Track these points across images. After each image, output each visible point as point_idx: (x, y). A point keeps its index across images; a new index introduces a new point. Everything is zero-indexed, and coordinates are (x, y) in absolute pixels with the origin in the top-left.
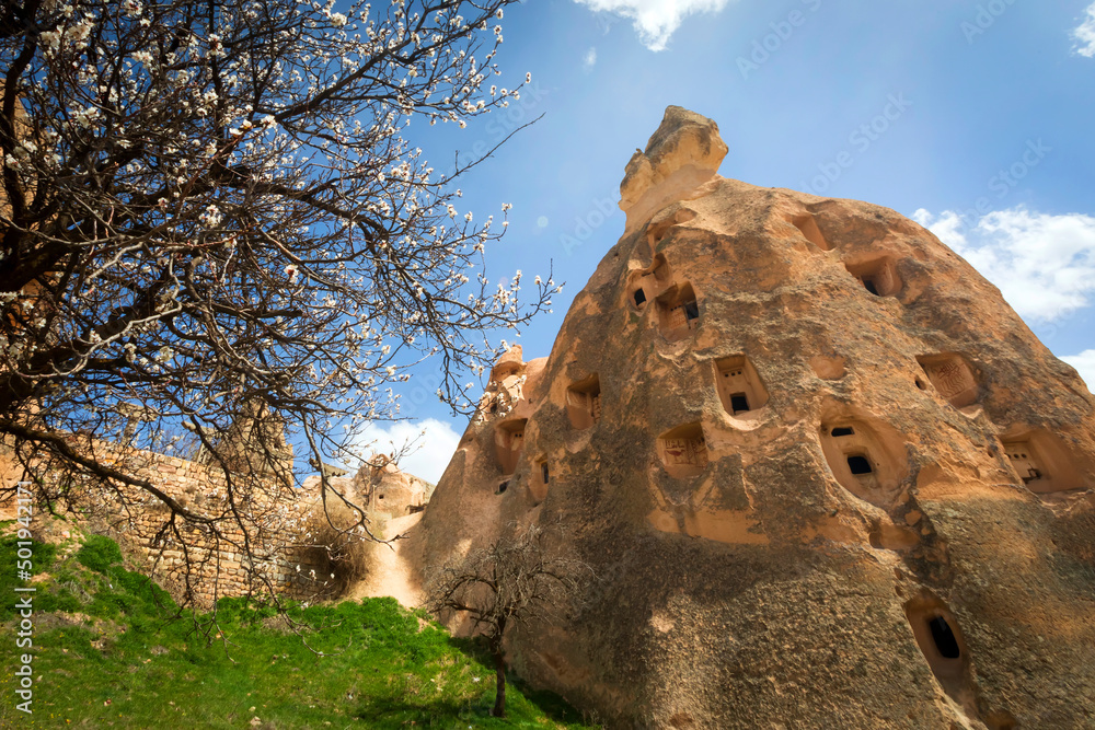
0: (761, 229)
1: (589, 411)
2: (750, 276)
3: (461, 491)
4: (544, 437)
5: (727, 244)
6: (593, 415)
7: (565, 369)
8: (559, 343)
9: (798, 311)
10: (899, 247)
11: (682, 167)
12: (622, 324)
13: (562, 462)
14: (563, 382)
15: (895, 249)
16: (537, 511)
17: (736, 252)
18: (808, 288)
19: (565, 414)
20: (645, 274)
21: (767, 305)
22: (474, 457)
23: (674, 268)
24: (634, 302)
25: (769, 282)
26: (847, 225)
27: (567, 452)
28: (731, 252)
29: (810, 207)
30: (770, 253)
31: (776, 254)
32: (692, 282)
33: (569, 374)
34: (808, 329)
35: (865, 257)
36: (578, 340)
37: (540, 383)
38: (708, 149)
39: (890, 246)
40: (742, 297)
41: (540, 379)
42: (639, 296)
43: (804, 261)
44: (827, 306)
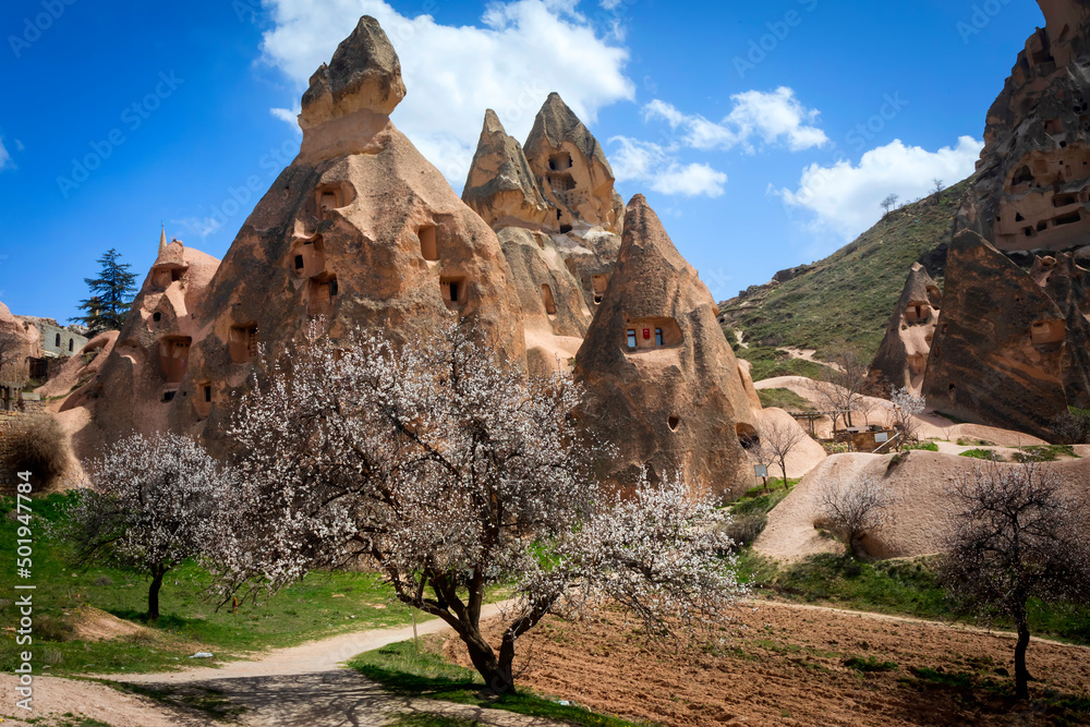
0: (393, 242)
1: (246, 344)
2: (375, 283)
3: (133, 401)
4: (208, 367)
5: (368, 248)
6: (249, 348)
7: (230, 309)
8: (225, 268)
9: (395, 324)
10: (474, 271)
11: (361, 110)
12: (282, 285)
13: (222, 392)
14: (227, 320)
15: (471, 272)
16: (200, 426)
17: (372, 257)
18: (406, 305)
19: (227, 350)
20: (307, 242)
21: (379, 312)
22: (141, 368)
23: (328, 256)
24: (294, 265)
25: (386, 291)
26: (452, 241)
27: (227, 385)
28: (369, 255)
29: (436, 216)
30: (393, 267)
31: (396, 269)
32: (337, 274)
33: (233, 315)
34: (395, 340)
35: (454, 273)
36: (243, 285)
37: (204, 300)
38: (386, 97)
39: (469, 268)
40: (366, 302)
41: (203, 295)
42: (299, 261)
43: (413, 277)
44: (413, 322)
